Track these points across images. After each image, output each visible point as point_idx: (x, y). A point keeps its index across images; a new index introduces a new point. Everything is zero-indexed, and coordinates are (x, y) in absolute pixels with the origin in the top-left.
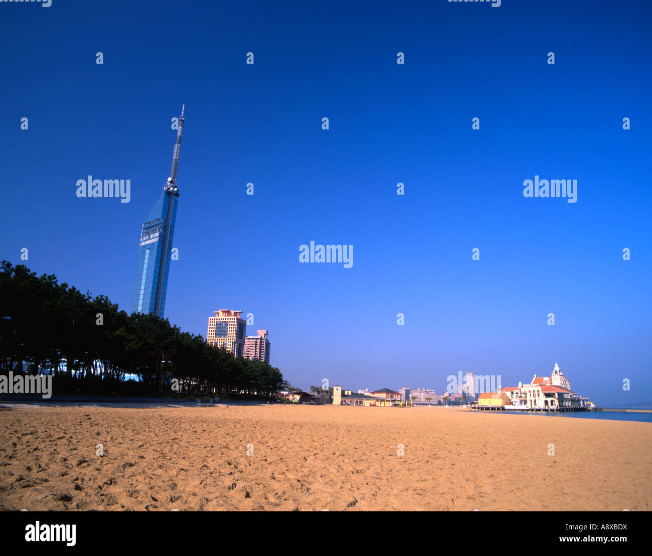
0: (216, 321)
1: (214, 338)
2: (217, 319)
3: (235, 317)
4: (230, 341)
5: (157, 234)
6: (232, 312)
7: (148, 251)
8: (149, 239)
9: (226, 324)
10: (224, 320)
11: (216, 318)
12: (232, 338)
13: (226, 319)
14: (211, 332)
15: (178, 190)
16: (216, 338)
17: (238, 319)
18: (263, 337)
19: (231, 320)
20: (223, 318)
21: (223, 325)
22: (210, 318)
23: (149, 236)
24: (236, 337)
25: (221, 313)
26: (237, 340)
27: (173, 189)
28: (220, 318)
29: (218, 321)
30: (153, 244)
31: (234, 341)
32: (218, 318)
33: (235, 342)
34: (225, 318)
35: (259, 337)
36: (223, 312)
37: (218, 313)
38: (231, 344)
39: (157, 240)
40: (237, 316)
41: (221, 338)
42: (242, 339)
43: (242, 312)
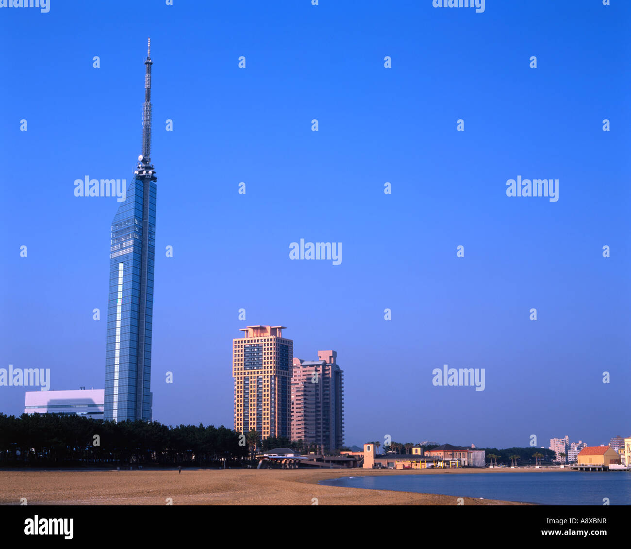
0: (243, 344)
1: (243, 371)
2: (245, 341)
3: (272, 337)
4: (266, 374)
5: (131, 242)
6: (268, 328)
7: (121, 266)
8: (122, 249)
9: (259, 347)
10: (256, 343)
11: (243, 339)
12: (269, 370)
13: (258, 340)
14: (237, 362)
15: (153, 172)
16: (246, 371)
17: (277, 339)
18: (328, 362)
19: (266, 342)
20: (253, 339)
21: (255, 350)
22: (234, 340)
23: (121, 244)
24: (276, 367)
25: (251, 331)
26: (277, 372)
27: (147, 172)
28: (250, 339)
29: (247, 343)
30: (126, 256)
31: (272, 374)
32: (247, 339)
33: (275, 376)
34: (256, 339)
35: (321, 363)
36: (254, 328)
37: (247, 331)
38: (269, 379)
39: (131, 250)
40: (275, 334)
41: (253, 371)
42: (287, 369)
43: (282, 328)
